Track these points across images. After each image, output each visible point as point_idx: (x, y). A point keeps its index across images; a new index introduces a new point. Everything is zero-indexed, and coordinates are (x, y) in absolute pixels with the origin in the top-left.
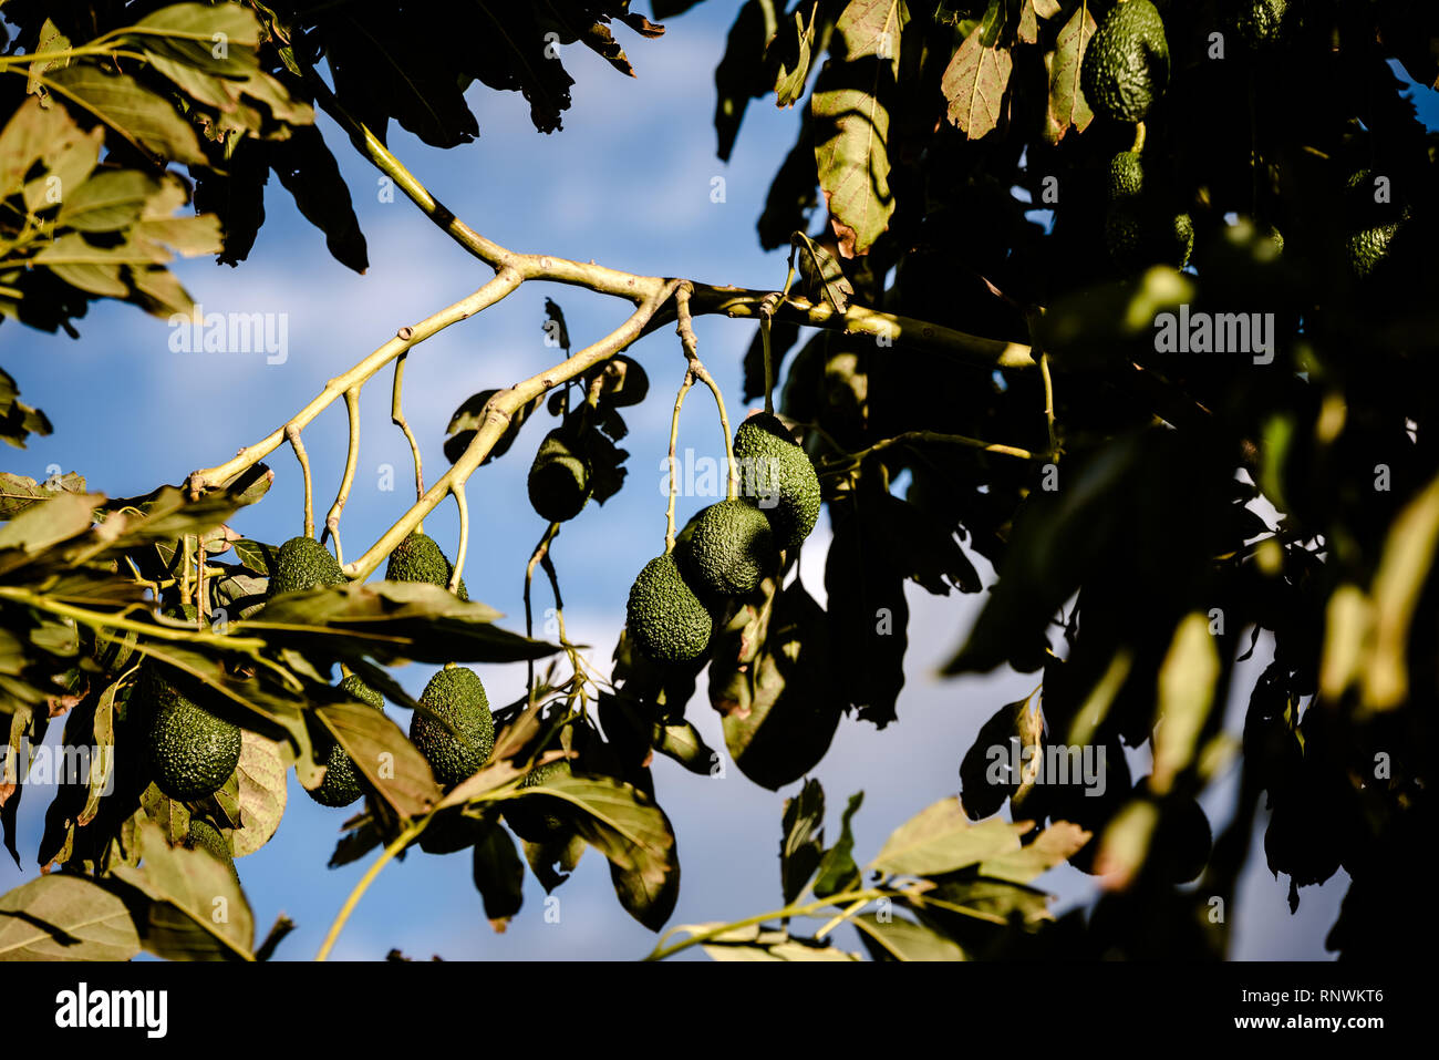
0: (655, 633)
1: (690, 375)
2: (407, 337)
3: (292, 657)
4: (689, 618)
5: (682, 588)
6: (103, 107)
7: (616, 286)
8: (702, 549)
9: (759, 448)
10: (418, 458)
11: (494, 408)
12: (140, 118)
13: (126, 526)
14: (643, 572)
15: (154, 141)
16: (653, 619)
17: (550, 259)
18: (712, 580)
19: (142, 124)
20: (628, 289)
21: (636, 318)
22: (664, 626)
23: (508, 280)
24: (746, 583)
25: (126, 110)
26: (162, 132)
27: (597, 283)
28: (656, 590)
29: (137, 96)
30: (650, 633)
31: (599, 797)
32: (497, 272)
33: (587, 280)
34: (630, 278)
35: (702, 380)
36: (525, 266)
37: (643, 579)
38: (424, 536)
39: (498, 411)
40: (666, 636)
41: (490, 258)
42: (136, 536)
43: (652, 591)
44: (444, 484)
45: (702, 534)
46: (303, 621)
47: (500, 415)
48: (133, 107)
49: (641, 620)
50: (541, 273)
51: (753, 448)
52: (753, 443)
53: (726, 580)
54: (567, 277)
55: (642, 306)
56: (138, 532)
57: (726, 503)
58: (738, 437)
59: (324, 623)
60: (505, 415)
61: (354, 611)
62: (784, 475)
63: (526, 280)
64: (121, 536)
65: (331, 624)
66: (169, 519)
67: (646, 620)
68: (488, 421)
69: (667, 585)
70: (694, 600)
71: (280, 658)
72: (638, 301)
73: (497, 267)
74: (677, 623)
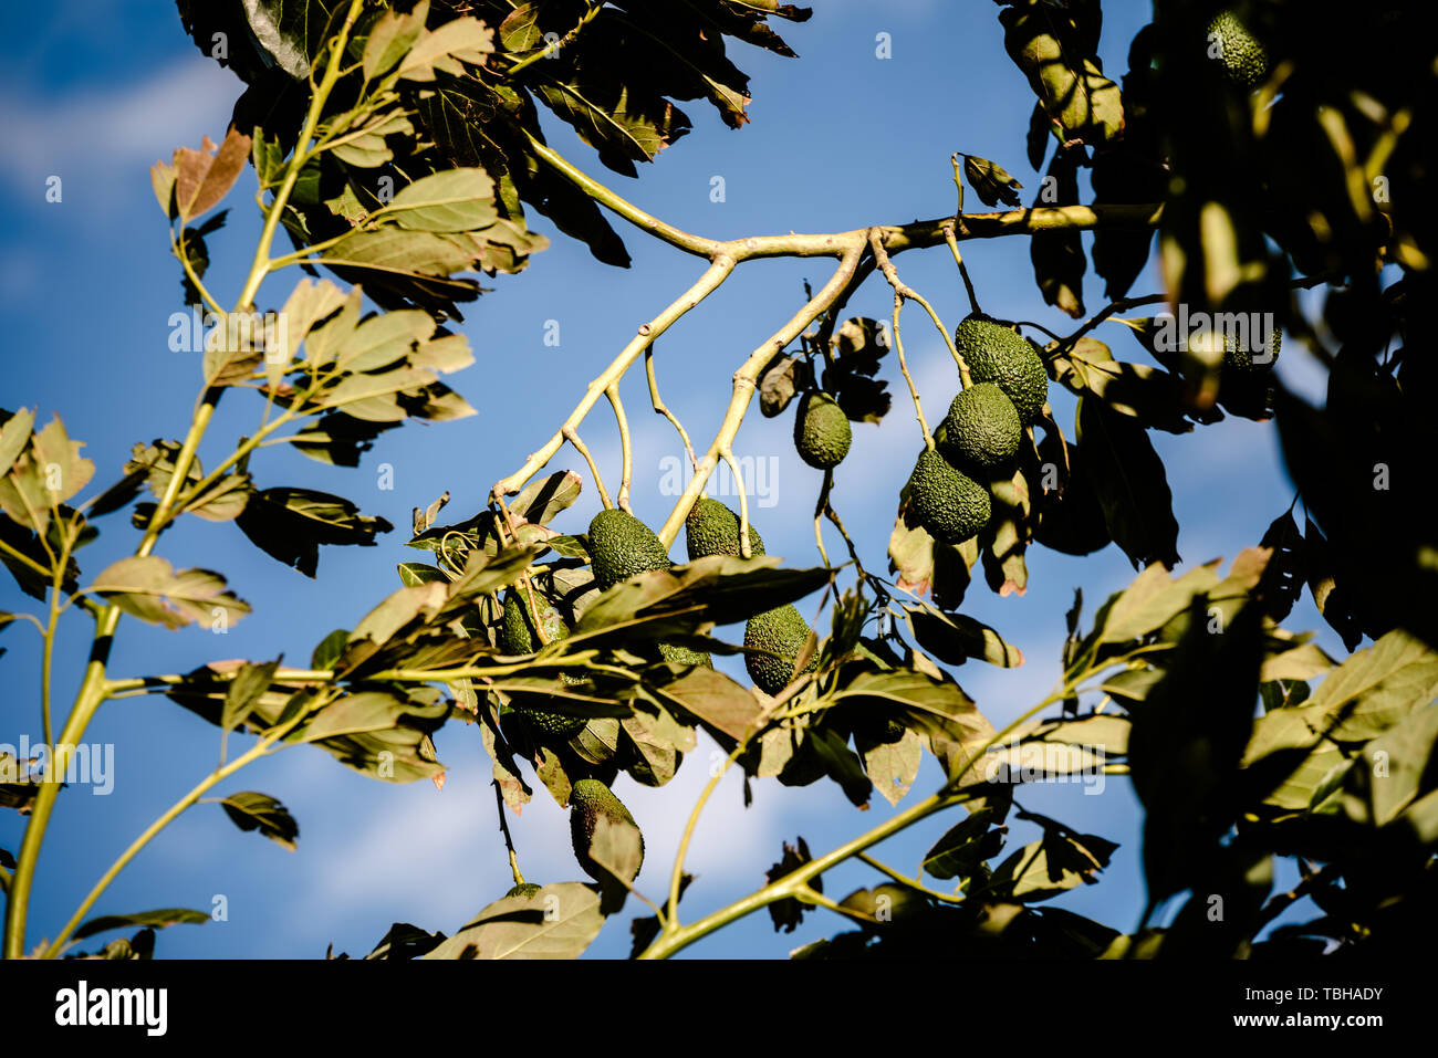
0: (943, 518)
1: (898, 297)
2: (647, 332)
3: (622, 655)
4: (967, 495)
5: (951, 472)
6: (377, 260)
7: (817, 247)
8: (958, 435)
9: (978, 343)
10: (686, 436)
11: (738, 377)
12: (410, 254)
13: (448, 593)
14: (915, 472)
15: (428, 266)
16: (937, 507)
17: (754, 239)
18: (977, 457)
19: (413, 258)
20: (829, 247)
21: (841, 269)
22: (948, 509)
23: (722, 265)
24: (1005, 449)
25: (397, 254)
26: (431, 258)
27: (800, 250)
28: (931, 482)
29: (401, 238)
30: (940, 521)
31: (900, 686)
32: (712, 262)
33: (791, 249)
34: (828, 237)
35: (909, 298)
36: (734, 251)
37: (918, 478)
38: (709, 500)
39: (742, 378)
40: (953, 517)
41: (702, 252)
42: (457, 599)
43: (929, 485)
44: (713, 451)
45: (953, 423)
46: (615, 621)
47: (745, 381)
48: (401, 249)
49: (928, 512)
50: (750, 253)
51: (973, 345)
52: (971, 340)
53: (987, 453)
54: (773, 251)
55: (844, 259)
56: (458, 595)
57: (965, 393)
58: (958, 340)
59: (632, 616)
60: (749, 380)
61: (653, 594)
62: (1007, 358)
63: (739, 262)
64: (447, 603)
65: (639, 614)
66: (479, 577)
67: (932, 510)
68: (737, 389)
69: (938, 476)
70: (966, 479)
71: (616, 660)
72: (838, 256)
73: (709, 257)
74: (959, 503)
